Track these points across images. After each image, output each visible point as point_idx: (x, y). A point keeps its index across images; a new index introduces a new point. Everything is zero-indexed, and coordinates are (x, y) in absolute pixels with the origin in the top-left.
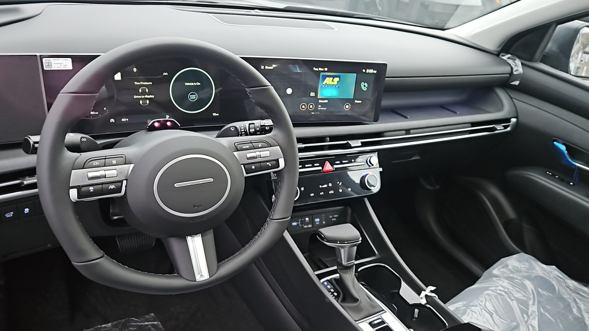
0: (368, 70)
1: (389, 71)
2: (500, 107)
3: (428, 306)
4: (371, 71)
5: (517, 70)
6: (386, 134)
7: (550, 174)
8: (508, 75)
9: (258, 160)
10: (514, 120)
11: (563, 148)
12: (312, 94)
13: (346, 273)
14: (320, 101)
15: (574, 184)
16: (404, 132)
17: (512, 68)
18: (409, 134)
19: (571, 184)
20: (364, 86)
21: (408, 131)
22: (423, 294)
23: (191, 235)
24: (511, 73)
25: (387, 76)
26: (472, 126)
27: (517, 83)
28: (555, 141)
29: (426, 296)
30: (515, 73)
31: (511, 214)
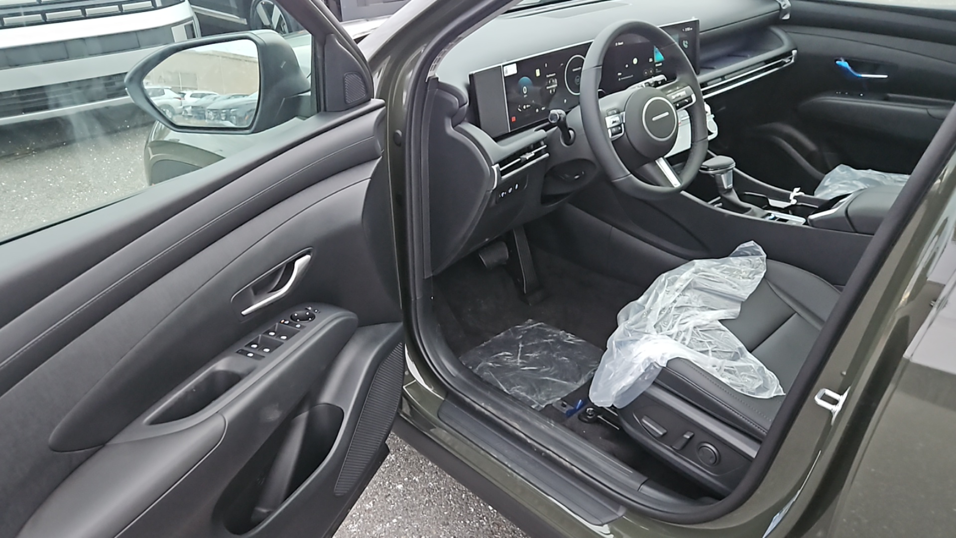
0: (686, 29)
1: (702, 27)
2: (781, 43)
3: (800, 204)
4: (688, 29)
5: (784, 5)
6: (709, 83)
7: (840, 93)
8: (778, 11)
9: (680, 99)
10: (794, 52)
11: (844, 64)
12: (651, 60)
13: (730, 194)
14: (657, 65)
15: (863, 95)
16: (720, 79)
17: (780, 5)
18: (725, 80)
19: (862, 95)
20: (686, 44)
21: (723, 77)
22: (791, 197)
23: (656, 159)
24: (781, 9)
25: (701, 30)
26: (767, 64)
27: (787, 17)
28: (837, 60)
29: (795, 198)
30: (784, 8)
31: (811, 145)
